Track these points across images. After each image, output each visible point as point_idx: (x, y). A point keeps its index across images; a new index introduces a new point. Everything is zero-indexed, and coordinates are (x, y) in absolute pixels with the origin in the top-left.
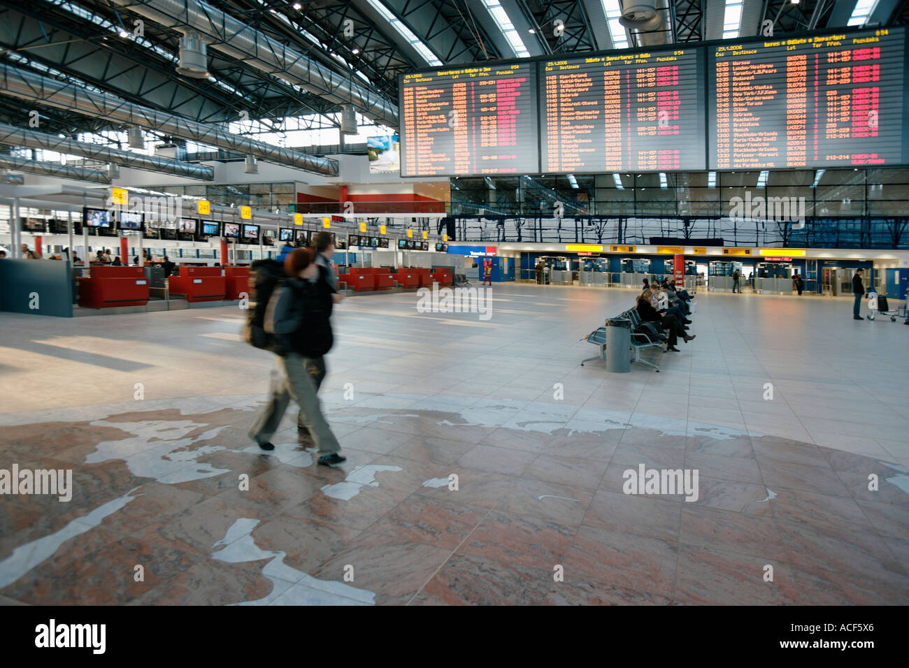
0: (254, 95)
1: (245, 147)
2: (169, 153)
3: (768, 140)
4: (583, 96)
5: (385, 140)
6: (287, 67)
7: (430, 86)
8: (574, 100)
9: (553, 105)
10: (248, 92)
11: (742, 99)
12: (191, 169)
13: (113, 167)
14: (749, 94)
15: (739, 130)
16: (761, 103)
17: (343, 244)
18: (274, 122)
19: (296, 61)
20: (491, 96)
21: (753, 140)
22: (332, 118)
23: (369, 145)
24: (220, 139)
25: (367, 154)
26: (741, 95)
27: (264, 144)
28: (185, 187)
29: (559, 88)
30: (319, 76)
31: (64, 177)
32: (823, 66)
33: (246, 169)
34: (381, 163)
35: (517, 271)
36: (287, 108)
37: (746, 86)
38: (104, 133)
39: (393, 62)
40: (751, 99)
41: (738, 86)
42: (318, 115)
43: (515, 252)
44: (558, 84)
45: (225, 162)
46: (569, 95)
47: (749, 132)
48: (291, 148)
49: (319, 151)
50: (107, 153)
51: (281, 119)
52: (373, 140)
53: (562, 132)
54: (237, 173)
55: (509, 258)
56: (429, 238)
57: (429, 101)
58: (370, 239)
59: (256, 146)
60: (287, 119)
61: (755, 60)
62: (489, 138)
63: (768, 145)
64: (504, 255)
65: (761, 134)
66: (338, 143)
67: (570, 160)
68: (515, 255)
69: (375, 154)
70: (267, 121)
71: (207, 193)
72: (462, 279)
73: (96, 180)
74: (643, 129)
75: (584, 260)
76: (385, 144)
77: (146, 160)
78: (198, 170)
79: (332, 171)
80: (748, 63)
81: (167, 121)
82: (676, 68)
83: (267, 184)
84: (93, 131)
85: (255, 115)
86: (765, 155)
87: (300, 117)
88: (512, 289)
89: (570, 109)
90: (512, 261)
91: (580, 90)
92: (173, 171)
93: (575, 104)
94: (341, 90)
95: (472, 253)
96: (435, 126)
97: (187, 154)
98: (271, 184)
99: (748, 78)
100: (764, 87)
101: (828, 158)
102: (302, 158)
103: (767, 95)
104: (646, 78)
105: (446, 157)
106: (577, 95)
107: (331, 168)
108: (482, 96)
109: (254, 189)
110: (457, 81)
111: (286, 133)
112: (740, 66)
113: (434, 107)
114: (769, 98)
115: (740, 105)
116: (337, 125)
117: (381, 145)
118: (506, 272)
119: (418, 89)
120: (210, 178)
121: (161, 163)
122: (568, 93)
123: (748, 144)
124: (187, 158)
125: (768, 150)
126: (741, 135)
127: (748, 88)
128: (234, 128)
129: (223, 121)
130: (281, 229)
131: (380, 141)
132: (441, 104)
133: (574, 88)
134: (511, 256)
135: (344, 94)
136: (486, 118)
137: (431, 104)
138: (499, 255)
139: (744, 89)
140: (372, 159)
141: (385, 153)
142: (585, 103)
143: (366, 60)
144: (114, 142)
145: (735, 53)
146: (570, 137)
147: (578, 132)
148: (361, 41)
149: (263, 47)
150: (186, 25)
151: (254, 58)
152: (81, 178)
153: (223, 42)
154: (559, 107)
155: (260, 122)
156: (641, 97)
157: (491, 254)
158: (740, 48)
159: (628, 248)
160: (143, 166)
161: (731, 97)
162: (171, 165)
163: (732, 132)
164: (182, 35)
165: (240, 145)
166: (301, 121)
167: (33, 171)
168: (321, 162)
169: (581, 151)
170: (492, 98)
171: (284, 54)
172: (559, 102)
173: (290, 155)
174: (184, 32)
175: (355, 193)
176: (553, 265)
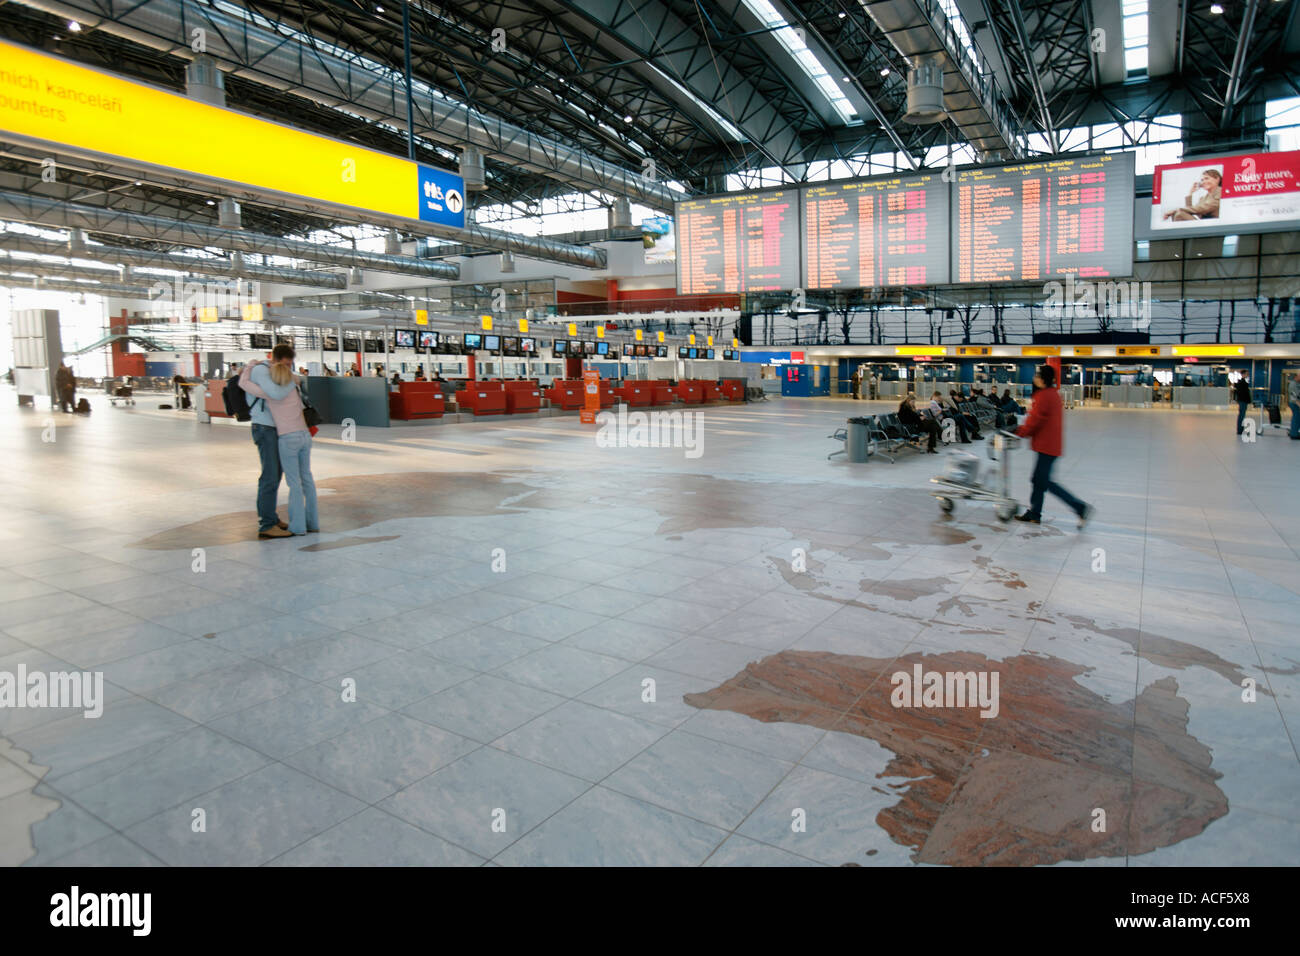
0: (507, 174)
1: (500, 241)
2: (408, 250)
3: (1006, 255)
4: (839, 220)
5: (665, 222)
7: (703, 213)
8: (831, 223)
9: (813, 228)
10: (500, 171)
11: (982, 220)
12: (434, 267)
13: (356, 271)
14: (989, 214)
15: (979, 248)
17: (614, 353)
18: (528, 205)
19: (568, 157)
20: (758, 219)
21: (992, 256)
22: (598, 196)
23: (644, 229)
24: (476, 236)
25: (641, 239)
26: (981, 215)
27: (521, 236)
28: (427, 289)
29: (818, 213)
30: (591, 169)
31: (299, 284)
32: (1053, 189)
33: (499, 265)
34: (659, 251)
35: (834, 383)
36: (545, 187)
37: (986, 207)
38: (337, 229)
39: (674, 124)
40: (990, 219)
41: (978, 208)
42: (581, 195)
43: (830, 358)
44: (818, 209)
45: (471, 256)
46: (828, 219)
47: (989, 249)
48: (549, 237)
49: (582, 239)
50: (349, 256)
51: (537, 201)
52: (648, 222)
53: (821, 253)
54: (489, 269)
55: (821, 366)
56: (715, 344)
57: (703, 226)
58: (647, 347)
59: (513, 240)
60: (545, 200)
61: (995, 184)
62: (755, 258)
64: (815, 363)
65: (999, 251)
66: (606, 227)
67: (827, 278)
68: (830, 362)
69: (651, 240)
70: (521, 204)
71: (452, 294)
72: (757, 392)
73: (331, 286)
74: (894, 248)
75: (924, 367)
76: (663, 226)
77: (389, 261)
78: (443, 268)
79: (600, 263)
80: (988, 187)
82: (924, 192)
83: (520, 281)
84: (326, 228)
85: (507, 197)
87: (560, 197)
88: (826, 406)
89: (827, 231)
90: (826, 370)
91: (836, 214)
92: (417, 272)
93: (833, 227)
94: (615, 181)
95: (773, 360)
97: (428, 249)
98: (526, 281)
99: (987, 201)
100: (1003, 208)
101: (1056, 271)
102: (564, 250)
103: (1004, 215)
104: (896, 201)
105: (718, 277)
106: (834, 218)
107: (598, 261)
108: (749, 221)
110: (728, 208)
111: (542, 217)
112: (981, 189)
113: (707, 231)
114: (1006, 218)
115: (980, 224)
116: (603, 205)
117: (658, 228)
118: (817, 384)
120: (455, 277)
122: (826, 217)
123: (988, 260)
124: (428, 254)
125: (1005, 264)
126: (980, 252)
127: (988, 210)
129: (470, 208)
131: (658, 223)
132: (713, 229)
133: (832, 212)
134: (825, 364)
136: (753, 241)
137: (704, 229)
138: (807, 362)
139: (985, 210)
140: (648, 246)
141: (664, 238)
142: (841, 226)
144: (347, 238)
145: (976, 178)
146: (828, 257)
147: (835, 252)
148: (636, 104)
149: (535, 149)
150: (467, 142)
151: (527, 162)
152: (317, 284)
153: (499, 152)
154: (818, 230)
155: (512, 206)
156: (891, 219)
157: (797, 361)
158: (981, 173)
159: (980, 350)
160: (385, 267)
161: (972, 217)
162: (414, 264)
163: (972, 250)
164: (461, 150)
165: (496, 240)
166: (561, 202)
167: (272, 279)
168: (586, 252)
169: (838, 269)
170: (759, 222)
171: (556, 153)
172: (818, 226)
173: (550, 247)
174: (464, 148)
175: (627, 288)
176: (881, 375)
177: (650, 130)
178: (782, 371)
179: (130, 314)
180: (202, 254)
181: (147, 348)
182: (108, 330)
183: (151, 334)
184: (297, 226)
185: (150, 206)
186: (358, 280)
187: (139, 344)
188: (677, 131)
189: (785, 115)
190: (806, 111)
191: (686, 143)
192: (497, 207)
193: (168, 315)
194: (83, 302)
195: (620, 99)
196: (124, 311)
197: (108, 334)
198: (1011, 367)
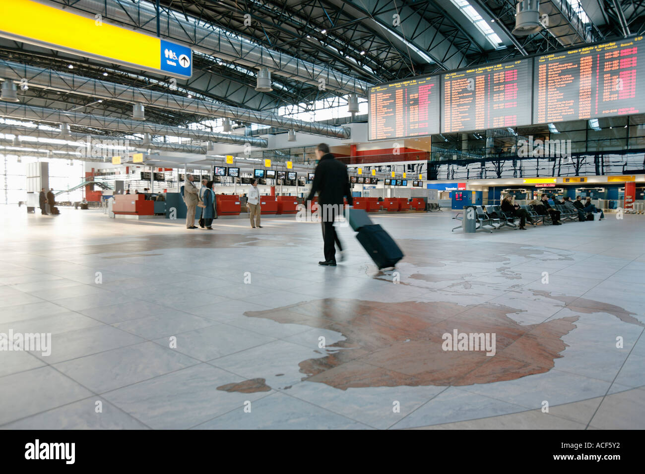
0: (295, 88)
1: (288, 125)
2: (241, 132)
3: (568, 105)
4: (464, 91)
6: (315, 77)
7: (385, 92)
8: (459, 93)
9: (448, 97)
10: (292, 86)
11: (553, 84)
12: (254, 141)
13: (211, 143)
14: (558, 81)
15: (551, 101)
16: (565, 85)
18: (307, 105)
19: (321, 72)
20: (415, 95)
21: (560, 106)
22: (346, 99)
24: (273, 120)
26: (553, 82)
27: (301, 121)
29: (451, 88)
30: (335, 79)
31: (181, 152)
32: (601, 61)
33: (289, 138)
35: (485, 201)
36: (316, 94)
37: (556, 77)
38: (203, 122)
39: (390, 55)
40: (559, 83)
41: (551, 77)
42: (337, 97)
43: (483, 187)
44: (451, 86)
45: (275, 134)
46: (457, 91)
47: (557, 102)
48: (319, 122)
49: (337, 122)
50: (207, 135)
51: (312, 102)
53: (453, 111)
54: (283, 141)
55: (476, 191)
57: (384, 100)
58: (365, 178)
59: (295, 123)
60: (317, 102)
61: (562, 62)
62: (414, 117)
63: (568, 108)
64: (473, 190)
65: (564, 102)
66: (351, 115)
67: (456, 125)
68: (483, 189)
70: (303, 105)
71: (263, 155)
72: (435, 206)
73: (198, 152)
74: (496, 105)
75: (542, 190)
77: (228, 138)
78: (259, 141)
79: (346, 135)
80: (558, 64)
81: (244, 113)
82: (516, 71)
83: (302, 147)
84: (197, 122)
85: (295, 101)
86: (566, 114)
87: (325, 100)
89: (456, 98)
90: (480, 194)
91: (462, 88)
93: (460, 95)
94: (348, 85)
95: (447, 188)
96: (386, 113)
97: (251, 131)
98: (305, 147)
99: (557, 72)
100: (567, 76)
101: (604, 112)
102: (326, 128)
103: (568, 80)
104: (499, 78)
105: (392, 129)
106: (461, 90)
107: (345, 133)
108: (411, 96)
109: (293, 152)
110: (399, 89)
111: (315, 111)
112: (553, 66)
113: (387, 103)
114: (570, 82)
115: (552, 87)
118: (473, 201)
119: (378, 94)
120: (265, 146)
121: (237, 139)
122: (456, 90)
123: (556, 109)
124: (251, 134)
125: (568, 110)
126: (552, 104)
127: (557, 78)
128: (282, 111)
129: (275, 108)
130: (308, 174)
132: (389, 101)
133: (460, 87)
134: (480, 190)
135: (351, 88)
136: (413, 107)
137: (384, 102)
138: (468, 189)
139: (555, 78)
142: (465, 94)
143: (370, 56)
144: (208, 127)
145: (550, 59)
146: (456, 113)
147: (461, 110)
148: (367, 45)
149: (301, 68)
150: (261, 65)
151: (296, 75)
152: (191, 151)
153: (279, 70)
154: (451, 98)
155: (299, 106)
156: (496, 88)
157: (461, 189)
158: (553, 56)
159: (579, 179)
160: (226, 141)
161: (547, 84)
162: (242, 139)
163: (547, 103)
164: (258, 70)
165: (286, 123)
166: (326, 103)
167: (166, 149)
168: (338, 129)
169: (462, 120)
170: (416, 96)
171: (313, 70)
172: (451, 95)
173: (317, 127)
174: (260, 69)
175: (362, 149)
176: (514, 196)
177: (376, 59)
178: (452, 195)
179: (96, 171)
180: (132, 138)
181: (104, 188)
182: (84, 179)
183: (105, 181)
184: (183, 121)
185: (107, 113)
186: (211, 148)
187: (100, 186)
188: (393, 59)
189: (457, 45)
190: (470, 42)
191: (397, 66)
192: (290, 107)
193: (115, 170)
194: (72, 164)
195: (359, 42)
196: (93, 169)
197: (84, 181)
198: (601, 190)
